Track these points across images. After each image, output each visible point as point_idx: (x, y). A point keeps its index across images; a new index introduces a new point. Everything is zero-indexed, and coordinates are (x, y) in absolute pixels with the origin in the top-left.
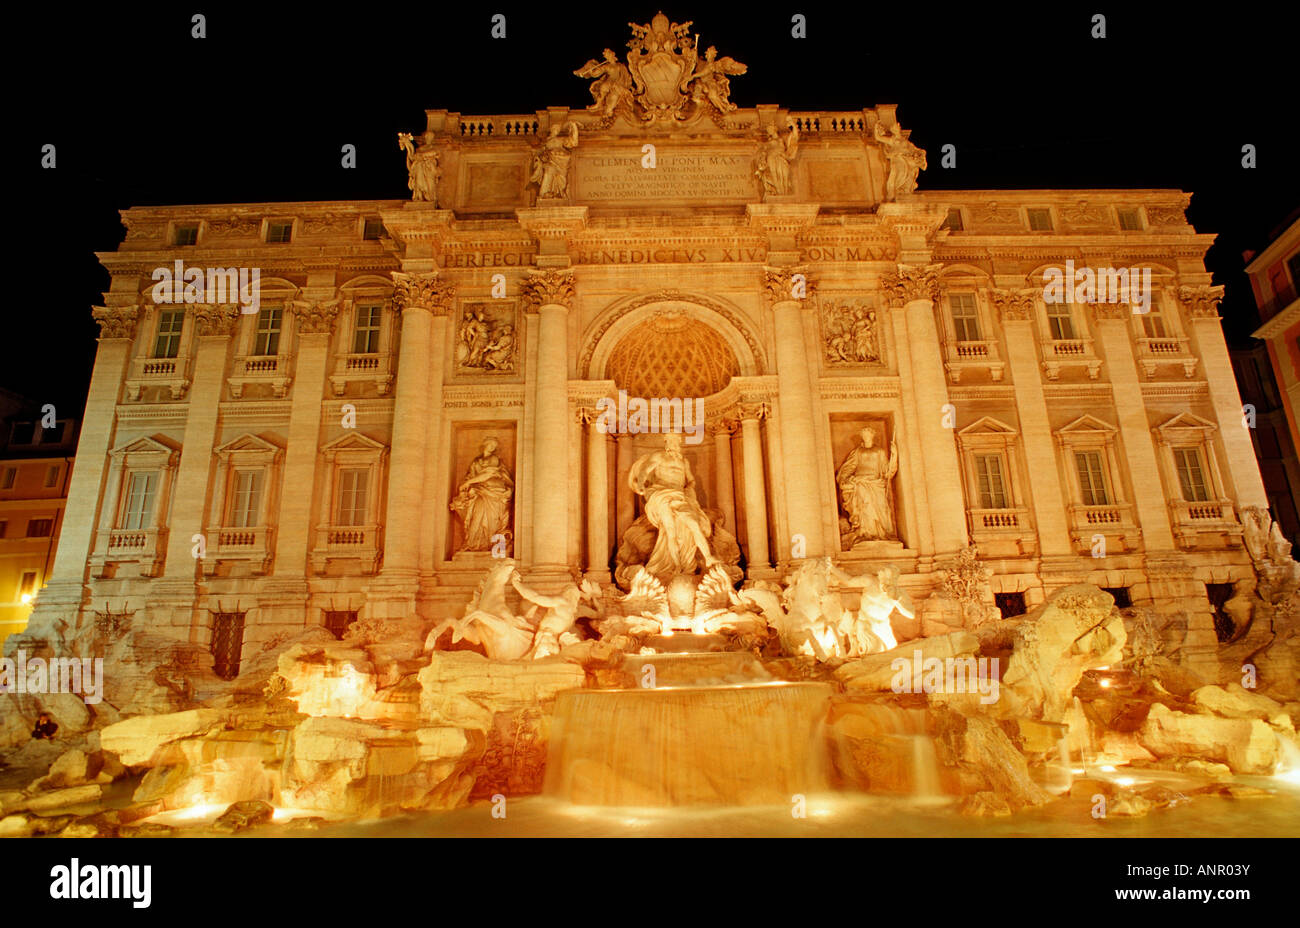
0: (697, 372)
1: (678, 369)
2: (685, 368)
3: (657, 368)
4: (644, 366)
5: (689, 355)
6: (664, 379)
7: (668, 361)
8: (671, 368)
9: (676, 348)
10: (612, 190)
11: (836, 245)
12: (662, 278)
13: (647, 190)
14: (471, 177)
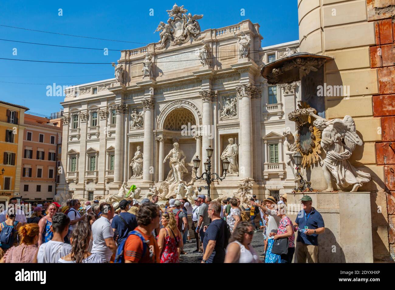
10: (165, 69)
11: (225, 78)
12: (177, 96)
13: (174, 67)
14: (132, 70)
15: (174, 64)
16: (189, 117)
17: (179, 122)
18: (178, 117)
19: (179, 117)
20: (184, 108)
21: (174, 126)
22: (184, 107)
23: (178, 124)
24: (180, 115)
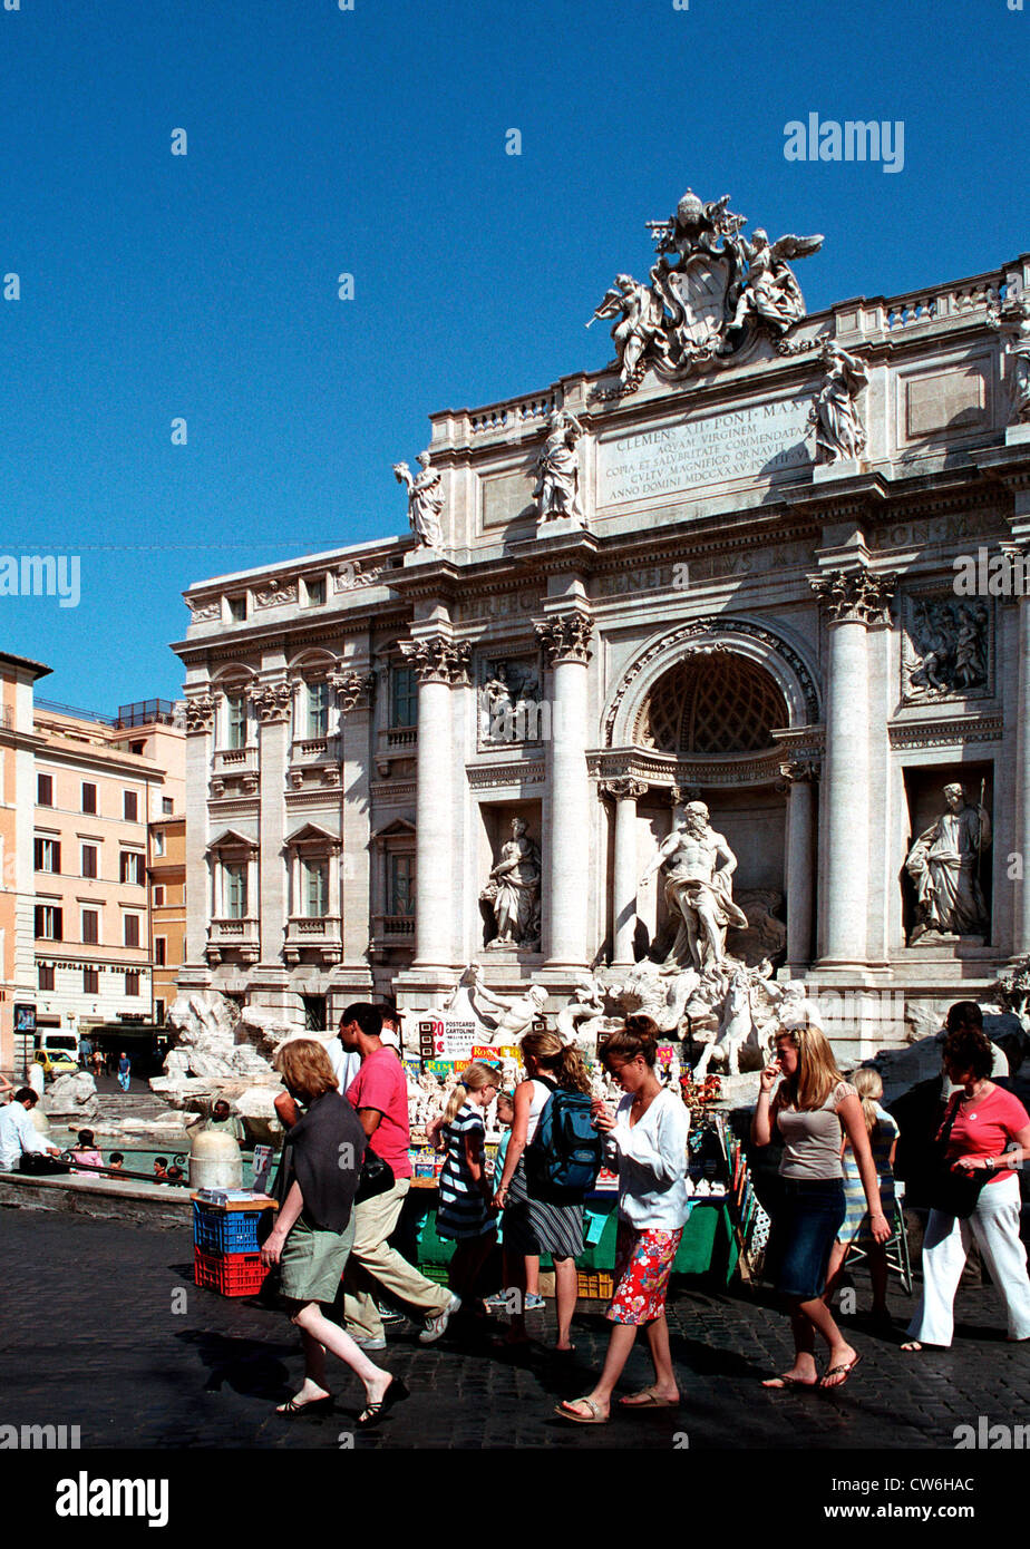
1: (750, 710)
2: (757, 707)
3: (723, 711)
4: (705, 711)
5: (758, 692)
6: (734, 724)
7: (735, 702)
8: (741, 709)
9: (740, 685)
10: (640, 484)
11: (932, 516)
12: (696, 602)
13: (682, 475)
14: (484, 495)
15: (680, 464)
16: (745, 695)
17: (700, 719)
18: (696, 695)
19: (699, 697)
20: (732, 655)
21: (678, 734)
22: (730, 650)
23: (697, 725)
24: (706, 685)
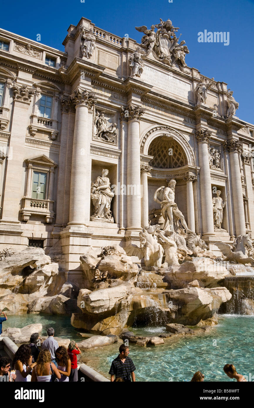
0: (163, 158)
10: (150, 81)
12: (166, 121)
13: (161, 85)
14: (99, 55)
15: (160, 82)
22: (174, 138)
